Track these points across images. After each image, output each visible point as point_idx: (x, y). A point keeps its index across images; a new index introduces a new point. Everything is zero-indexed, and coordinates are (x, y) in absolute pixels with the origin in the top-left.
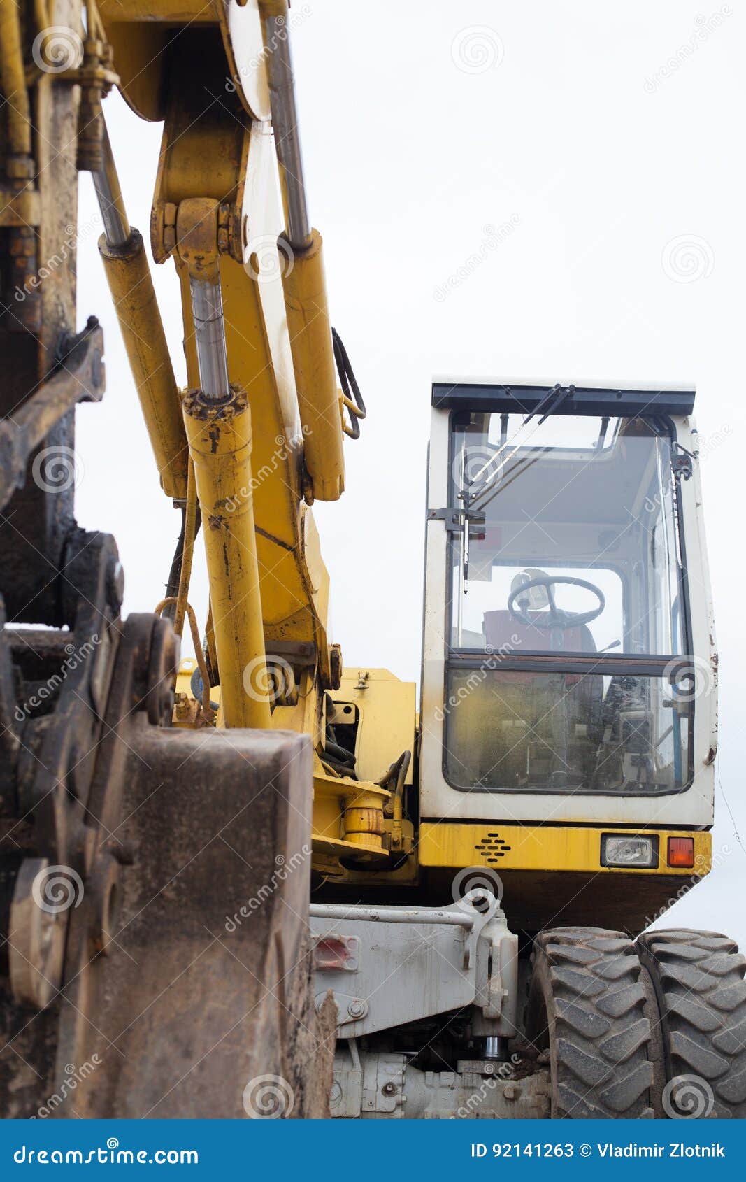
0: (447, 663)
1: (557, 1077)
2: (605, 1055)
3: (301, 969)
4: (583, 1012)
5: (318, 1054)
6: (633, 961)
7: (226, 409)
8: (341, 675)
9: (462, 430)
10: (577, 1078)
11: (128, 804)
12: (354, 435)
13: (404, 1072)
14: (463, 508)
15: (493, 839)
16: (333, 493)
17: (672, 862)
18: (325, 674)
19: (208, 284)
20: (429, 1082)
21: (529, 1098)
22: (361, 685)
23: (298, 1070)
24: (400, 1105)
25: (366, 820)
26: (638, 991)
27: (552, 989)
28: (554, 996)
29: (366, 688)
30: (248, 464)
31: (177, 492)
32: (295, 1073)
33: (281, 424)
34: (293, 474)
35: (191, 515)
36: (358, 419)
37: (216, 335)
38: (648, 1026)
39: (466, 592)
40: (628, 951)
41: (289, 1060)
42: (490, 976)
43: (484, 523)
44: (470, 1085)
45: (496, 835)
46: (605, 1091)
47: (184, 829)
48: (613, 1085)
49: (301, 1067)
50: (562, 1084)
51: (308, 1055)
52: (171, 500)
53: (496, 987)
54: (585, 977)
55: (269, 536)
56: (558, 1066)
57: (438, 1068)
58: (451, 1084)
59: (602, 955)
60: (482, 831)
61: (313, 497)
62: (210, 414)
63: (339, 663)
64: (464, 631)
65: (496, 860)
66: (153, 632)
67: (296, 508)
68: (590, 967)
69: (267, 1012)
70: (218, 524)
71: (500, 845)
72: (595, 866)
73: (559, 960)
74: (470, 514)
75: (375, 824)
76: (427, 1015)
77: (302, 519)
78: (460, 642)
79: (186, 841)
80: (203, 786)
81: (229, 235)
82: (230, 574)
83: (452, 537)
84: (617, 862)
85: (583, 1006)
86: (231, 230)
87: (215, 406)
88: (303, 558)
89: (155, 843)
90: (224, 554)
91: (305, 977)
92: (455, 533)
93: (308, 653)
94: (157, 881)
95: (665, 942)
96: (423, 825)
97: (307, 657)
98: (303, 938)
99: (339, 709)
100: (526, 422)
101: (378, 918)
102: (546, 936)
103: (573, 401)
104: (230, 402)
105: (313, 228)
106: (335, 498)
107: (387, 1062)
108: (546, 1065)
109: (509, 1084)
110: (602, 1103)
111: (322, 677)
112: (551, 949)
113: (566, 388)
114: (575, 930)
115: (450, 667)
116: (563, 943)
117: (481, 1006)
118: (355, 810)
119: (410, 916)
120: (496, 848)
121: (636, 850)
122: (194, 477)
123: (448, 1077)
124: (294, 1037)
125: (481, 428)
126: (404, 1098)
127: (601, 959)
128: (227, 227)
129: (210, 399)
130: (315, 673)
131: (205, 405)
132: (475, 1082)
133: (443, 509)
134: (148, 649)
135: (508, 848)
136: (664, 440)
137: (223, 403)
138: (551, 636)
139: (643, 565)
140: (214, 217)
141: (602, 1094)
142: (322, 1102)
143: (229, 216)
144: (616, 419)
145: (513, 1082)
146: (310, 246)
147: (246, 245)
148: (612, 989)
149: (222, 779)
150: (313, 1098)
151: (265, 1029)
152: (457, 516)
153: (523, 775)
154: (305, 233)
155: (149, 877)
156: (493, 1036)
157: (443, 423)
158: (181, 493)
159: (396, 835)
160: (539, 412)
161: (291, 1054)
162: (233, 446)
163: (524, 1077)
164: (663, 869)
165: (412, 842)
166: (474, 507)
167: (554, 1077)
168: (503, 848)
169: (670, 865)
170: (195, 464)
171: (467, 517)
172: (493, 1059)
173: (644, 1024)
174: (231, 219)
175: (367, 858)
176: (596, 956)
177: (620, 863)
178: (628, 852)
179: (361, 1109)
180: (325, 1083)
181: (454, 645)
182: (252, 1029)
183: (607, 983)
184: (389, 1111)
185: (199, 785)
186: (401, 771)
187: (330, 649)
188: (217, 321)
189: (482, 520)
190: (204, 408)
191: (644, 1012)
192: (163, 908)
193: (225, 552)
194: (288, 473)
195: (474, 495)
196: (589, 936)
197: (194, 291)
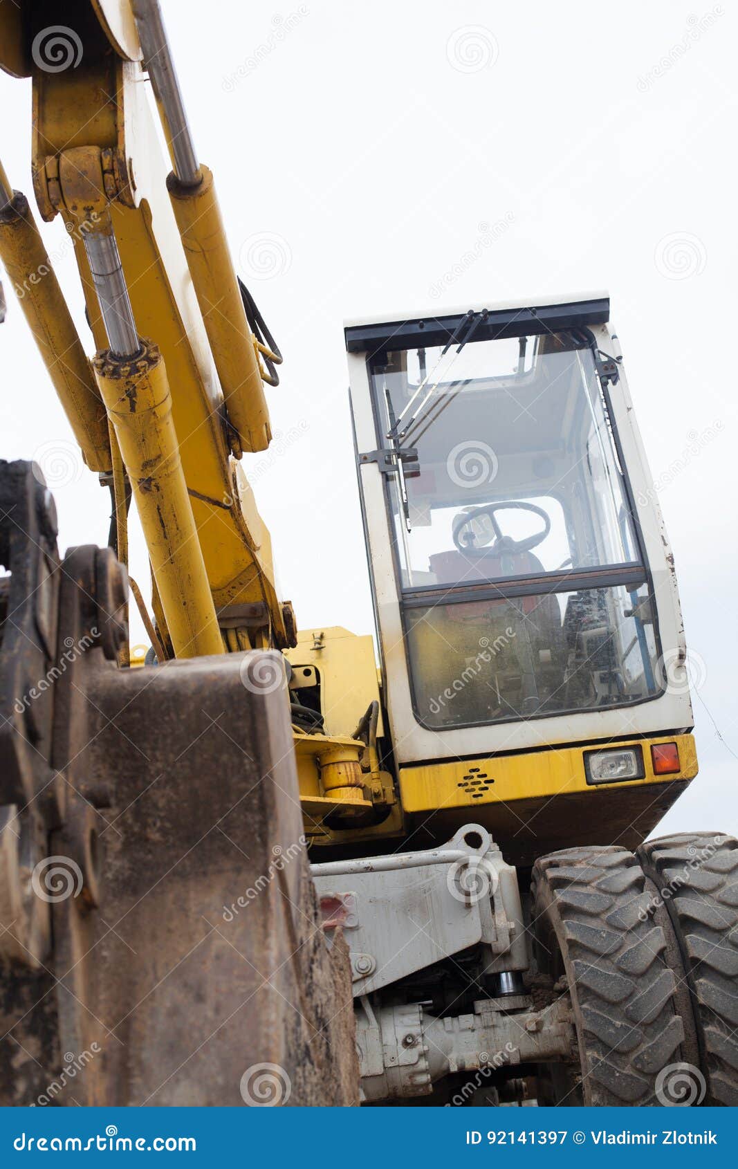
0: (401, 604)
1: (578, 1000)
2: (623, 969)
3: (306, 903)
4: (594, 930)
5: (336, 994)
6: (636, 872)
7: (139, 364)
8: (296, 632)
9: (380, 372)
10: (598, 996)
11: (96, 747)
12: (274, 383)
13: (422, 1022)
14: (393, 448)
15: (475, 774)
16: (261, 442)
17: (658, 770)
18: (280, 633)
19: (101, 236)
20: (449, 1027)
21: (552, 1028)
22: (317, 646)
23: (319, 1010)
24: (423, 1055)
25: (343, 774)
26: (647, 901)
27: (559, 913)
28: (562, 919)
29: (322, 648)
30: (170, 419)
31: (102, 466)
32: (317, 1013)
33: (199, 378)
34: (217, 429)
35: (120, 484)
36: (275, 365)
37: (117, 288)
38: (662, 934)
39: (409, 531)
40: (628, 863)
41: (308, 999)
42: (493, 912)
43: (417, 460)
44: (491, 1024)
45: (477, 770)
46: (629, 1006)
47: (160, 765)
48: (637, 998)
49: (322, 1006)
50: (585, 1006)
51: (327, 994)
52: (96, 475)
53: (501, 921)
54: (590, 895)
55: (202, 497)
56: (577, 988)
57: (455, 1013)
58: (470, 1027)
59: (604, 870)
60: (463, 768)
61: (242, 450)
62: (124, 371)
63: (292, 620)
64: (413, 572)
65: (481, 795)
66: (95, 562)
67: (225, 463)
68: (594, 884)
69: (278, 944)
70: (148, 485)
71: (482, 780)
72: (582, 786)
73: (560, 883)
74: (402, 452)
75: (353, 776)
76: (435, 960)
77: (233, 475)
78: (411, 582)
79: (162, 777)
80: (173, 715)
81: (115, 180)
82: (168, 536)
83: (387, 478)
84: (604, 778)
85: (593, 924)
86: (117, 175)
87: (127, 363)
88: (240, 514)
89: (132, 785)
90: (159, 518)
91: (312, 911)
92: (389, 473)
93: (259, 614)
94: (139, 824)
95: (665, 848)
96: (403, 773)
97: (260, 618)
98: (302, 868)
99: (299, 672)
100: (444, 352)
101: (372, 868)
102: (543, 861)
103: (488, 326)
104: (142, 356)
105: (201, 165)
106: (265, 448)
107: (403, 1014)
108: (564, 991)
109: (529, 1017)
110: (628, 1019)
111: (277, 637)
112: (551, 873)
113: (479, 313)
114: (572, 851)
115: (405, 608)
116: (562, 866)
117: (489, 942)
118: (331, 766)
119: (404, 861)
120: (479, 783)
121: (621, 763)
122: (116, 442)
123: (466, 1020)
124: (309, 975)
125: (399, 366)
126: (426, 1048)
127: (604, 875)
128: (112, 171)
129: (121, 357)
130: (270, 632)
131: (117, 364)
132: (494, 1020)
133: (374, 451)
134: (92, 580)
135: (492, 781)
136: (586, 352)
137: (136, 358)
138: (502, 564)
139: (582, 485)
140: (98, 164)
141: (627, 1009)
142: (348, 1045)
143: (113, 161)
144: (533, 337)
145: (534, 1014)
146: (201, 182)
147: (135, 189)
148: (620, 902)
149: (192, 706)
150: (338, 1040)
151: (279, 961)
152: (389, 456)
153: (495, 706)
154: (194, 171)
155: (130, 821)
156: (506, 972)
157: (360, 366)
158: (105, 465)
159: (376, 786)
160: (455, 343)
161: (309, 993)
162: (152, 402)
163: (544, 1007)
164: (650, 778)
165: (393, 791)
166: (405, 446)
167: (574, 1000)
168: (486, 782)
169: (656, 773)
170: (115, 427)
171: (399, 455)
172: (509, 994)
173: (657, 932)
174: (115, 163)
175: (351, 812)
176: (598, 872)
177: (605, 779)
178: (612, 766)
179: (384, 1065)
180: (348, 1026)
181: (405, 586)
182: (265, 962)
183: (613, 898)
184: (412, 1063)
185: (168, 715)
186: (371, 723)
187: (281, 607)
188: (116, 274)
189: (415, 458)
190: (116, 367)
191: (656, 921)
192: (150, 851)
193: (160, 515)
194: (212, 428)
195: (403, 433)
196: (587, 855)
197: (88, 245)
